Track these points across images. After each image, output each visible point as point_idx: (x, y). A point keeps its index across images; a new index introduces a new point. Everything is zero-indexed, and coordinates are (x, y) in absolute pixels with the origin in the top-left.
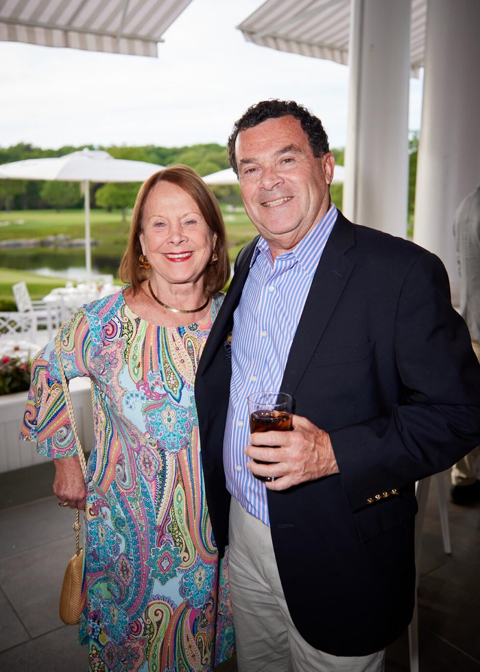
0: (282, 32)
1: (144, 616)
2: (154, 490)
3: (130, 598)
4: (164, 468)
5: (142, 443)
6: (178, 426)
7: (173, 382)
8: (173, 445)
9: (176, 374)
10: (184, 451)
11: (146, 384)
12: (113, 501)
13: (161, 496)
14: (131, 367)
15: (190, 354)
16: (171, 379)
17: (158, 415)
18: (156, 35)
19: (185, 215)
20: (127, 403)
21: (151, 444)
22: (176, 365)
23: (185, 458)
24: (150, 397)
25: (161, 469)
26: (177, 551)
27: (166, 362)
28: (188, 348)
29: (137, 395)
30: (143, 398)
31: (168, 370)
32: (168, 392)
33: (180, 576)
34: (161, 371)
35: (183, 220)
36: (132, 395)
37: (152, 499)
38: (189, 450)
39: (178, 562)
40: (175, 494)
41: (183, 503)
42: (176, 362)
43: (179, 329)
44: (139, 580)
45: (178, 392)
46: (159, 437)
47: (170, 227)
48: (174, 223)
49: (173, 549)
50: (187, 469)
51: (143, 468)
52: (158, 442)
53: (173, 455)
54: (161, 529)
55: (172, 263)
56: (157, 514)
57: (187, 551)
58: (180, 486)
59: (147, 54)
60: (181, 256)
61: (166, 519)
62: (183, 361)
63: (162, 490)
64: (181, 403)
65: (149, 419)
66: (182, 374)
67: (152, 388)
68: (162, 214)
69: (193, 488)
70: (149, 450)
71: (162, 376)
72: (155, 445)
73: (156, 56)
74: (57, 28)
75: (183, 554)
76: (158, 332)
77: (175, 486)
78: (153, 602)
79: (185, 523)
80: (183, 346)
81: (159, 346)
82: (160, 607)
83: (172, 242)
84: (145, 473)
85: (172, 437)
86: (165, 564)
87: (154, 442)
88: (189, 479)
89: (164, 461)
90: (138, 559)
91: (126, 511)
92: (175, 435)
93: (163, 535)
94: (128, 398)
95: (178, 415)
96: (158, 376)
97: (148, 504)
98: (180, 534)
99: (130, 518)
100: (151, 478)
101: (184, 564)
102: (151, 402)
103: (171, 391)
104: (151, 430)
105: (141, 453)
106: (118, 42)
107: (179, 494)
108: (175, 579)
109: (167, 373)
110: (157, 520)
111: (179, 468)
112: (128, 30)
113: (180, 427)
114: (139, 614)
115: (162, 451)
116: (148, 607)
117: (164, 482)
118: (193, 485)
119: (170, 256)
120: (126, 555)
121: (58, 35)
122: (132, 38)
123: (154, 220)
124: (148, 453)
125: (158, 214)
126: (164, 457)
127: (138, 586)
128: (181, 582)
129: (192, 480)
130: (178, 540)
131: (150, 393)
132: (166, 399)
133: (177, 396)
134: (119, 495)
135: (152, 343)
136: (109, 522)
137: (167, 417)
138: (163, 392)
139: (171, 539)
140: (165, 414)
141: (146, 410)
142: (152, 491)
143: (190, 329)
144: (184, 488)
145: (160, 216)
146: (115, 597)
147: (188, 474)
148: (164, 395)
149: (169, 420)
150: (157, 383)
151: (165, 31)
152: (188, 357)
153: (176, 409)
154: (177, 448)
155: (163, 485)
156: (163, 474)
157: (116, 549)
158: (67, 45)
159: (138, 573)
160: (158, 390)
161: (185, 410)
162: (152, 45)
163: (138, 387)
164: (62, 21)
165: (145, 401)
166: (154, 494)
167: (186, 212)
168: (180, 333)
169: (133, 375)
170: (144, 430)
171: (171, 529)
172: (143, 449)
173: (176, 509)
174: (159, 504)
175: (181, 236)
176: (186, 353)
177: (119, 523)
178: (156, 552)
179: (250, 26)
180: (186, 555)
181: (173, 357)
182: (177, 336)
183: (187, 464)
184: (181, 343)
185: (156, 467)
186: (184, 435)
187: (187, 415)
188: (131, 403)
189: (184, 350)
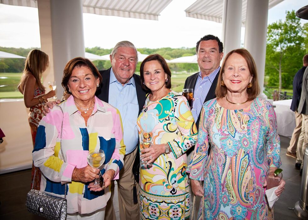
0: (199, 12)
1: (218, 217)
2: (221, 170)
3: (213, 209)
4: (225, 162)
5: (219, 153)
6: (233, 147)
7: (232, 130)
8: (230, 154)
9: (233, 127)
10: (234, 157)
11: (221, 130)
12: (210, 172)
13: (223, 172)
14: (217, 124)
15: (239, 120)
16: (231, 129)
17: (225, 142)
18: (158, 13)
19: (241, 66)
20: (214, 137)
21: (222, 153)
22: (234, 124)
23: (234, 160)
24: (223, 135)
25: (224, 163)
26: (229, 196)
27: (229, 123)
28: (238, 118)
29: (218, 134)
30: (220, 135)
31: (230, 125)
32: (229, 134)
33: (230, 206)
34: (227, 126)
35: (240, 68)
36: (216, 134)
37: (220, 173)
38: (236, 157)
39: (230, 200)
40: (228, 173)
41: (231, 177)
42: (234, 123)
43: (235, 110)
44: (216, 203)
45: (234, 134)
46: (225, 150)
47: (235, 70)
48: (237, 69)
49: (227, 194)
50: (234, 164)
51: (218, 162)
52: (225, 152)
53: (229, 158)
54: (223, 185)
55: (233, 84)
56: (221, 179)
57: (233, 197)
58: (230, 170)
59: (155, 20)
60: (237, 81)
61: (225, 182)
62: (236, 123)
63: (223, 170)
64: (235, 138)
65: (222, 143)
66: (236, 127)
67: (224, 132)
68: (233, 65)
69: (235, 172)
70: (221, 155)
71: (228, 128)
72: (223, 153)
73: (158, 20)
74: (127, 11)
75: (231, 198)
76: (227, 111)
77: (228, 170)
78: (221, 213)
79: (231, 185)
80: (236, 117)
81: (227, 117)
82: (223, 215)
83: (234, 76)
84: (218, 163)
85: (230, 151)
86: (225, 200)
87: (223, 152)
88: (234, 168)
89: (226, 160)
90: (216, 195)
91: (213, 176)
92: (231, 150)
93: (223, 188)
94: (215, 135)
95: (234, 143)
96: (226, 128)
97: (219, 175)
98: (230, 189)
99: (214, 178)
100: (220, 165)
101: (232, 202)
102: (223, 136)
103: (231, 133)
104: (222, 147)
105: (218, 156)
106: (146, 15)
107: (229, 173)
108: (228, 207)
109: (230, 127)
110: (222, 181)
111: (231, 164)
112: (149, 12)
113: (234, 147)
114: (216, 215)
115: (226, 156)
116: (219, 214)
117: (224, 167)
118: (235, 171)
119: (233, 81)
120: (213, 193)
121: (127, 13)
122: (150, 14)
123: (229, 67)
124: (221, 156)
125: (231, 65)
126: (226, 158)
127: (216, 205)
128: (231, 209)
129: (235, 169)
130: (229, 192)
131: (223, 133)
132: (229, 136)
133: (233, 136)
134: (211, 170)
135: (225, 115)
136: (209, 179)
137: (229, 143)
138: (228, 133)
139: (227, 190)
140: (228, 142)
141: (221, 139)
142: (220, 170)
143: (240, 111)
144: (232, 171)
145: (231, 66)
146: (209, 207)
147: (234, 166)
148: (228, 135)
149: (230, 144)
150: (226, 130)
151: (161, 12)
152: (238, 121)
153: (233, 140)
154: (232, 155)
155: (224, 169)
156: (225, 165)
157: (210, 190)
158: (130, 17)
159: (216, 200)
160: (226, 132)
161: (237, 141)
162: (156, 16)
163: (219, 131)
164: (128, 9)
165: (220, 136)
166: (221, 171)
167: (242, 65)
168: (235, 112)
169: (217, 127)
170: (220, 147)
171: (226, 186)
172: (219, 155)
173: (228, 179)
174: (222, 175)
175: (238, 74)
176: (238, 120)
177: (211, 180)
178: (222, 194)
179: (189, 10)
180: (232, 198)
181: (232, 121)
182: (234, 113)
183: (234, 162)
184: (235, 116)
185: (222, 162)
186: (235, 151)
187: (238, 143)
188: (215, 137)
189: (237, 118)
